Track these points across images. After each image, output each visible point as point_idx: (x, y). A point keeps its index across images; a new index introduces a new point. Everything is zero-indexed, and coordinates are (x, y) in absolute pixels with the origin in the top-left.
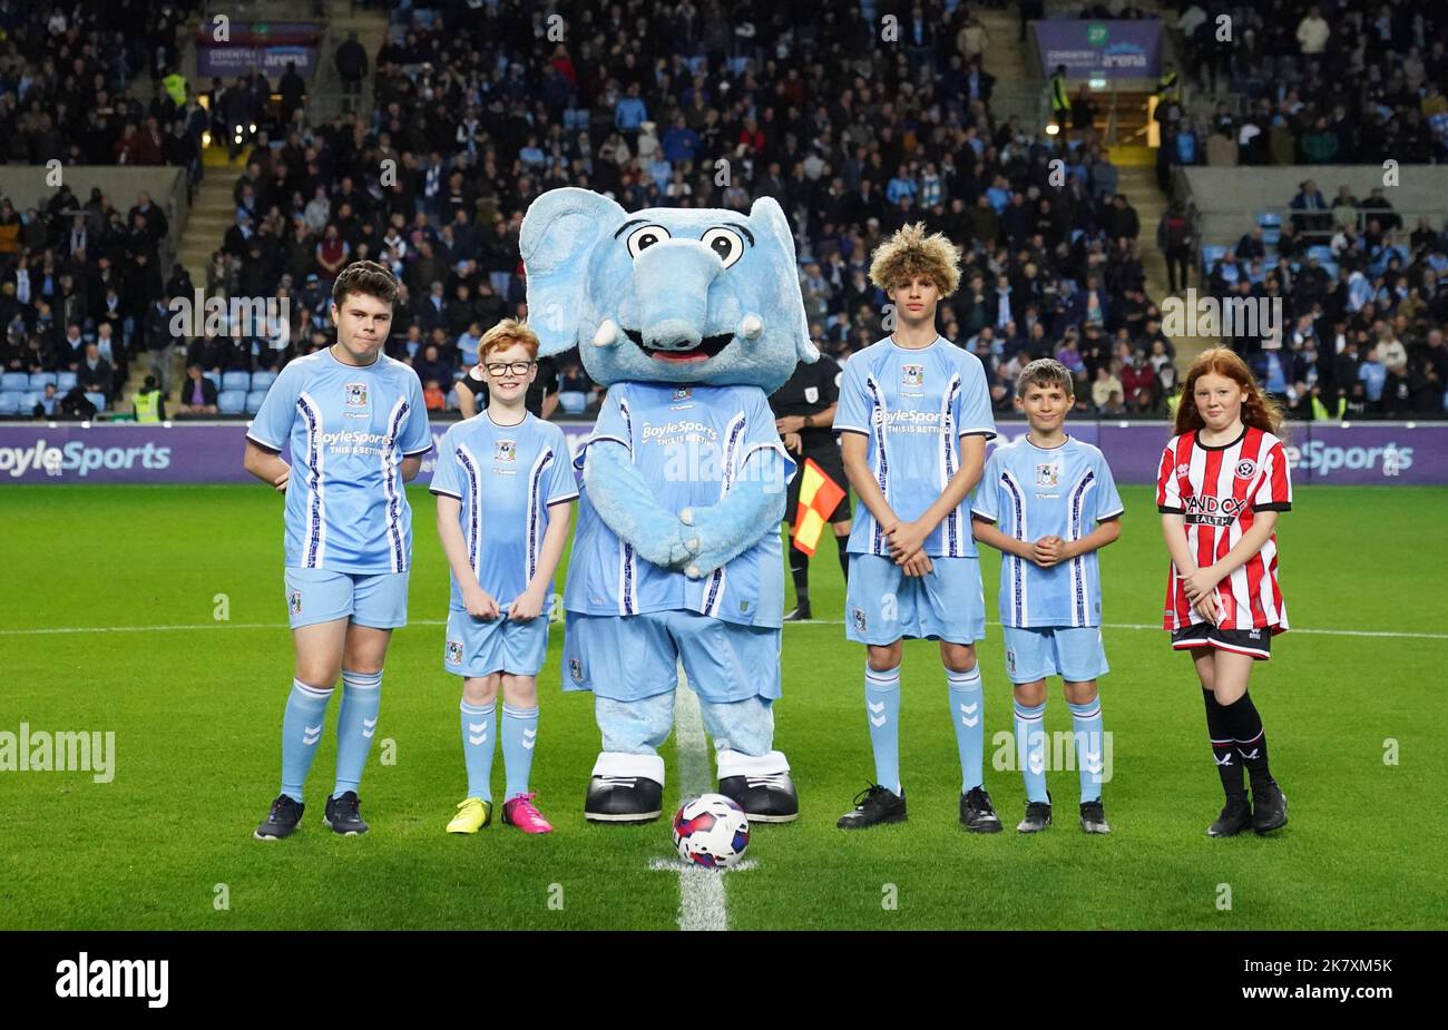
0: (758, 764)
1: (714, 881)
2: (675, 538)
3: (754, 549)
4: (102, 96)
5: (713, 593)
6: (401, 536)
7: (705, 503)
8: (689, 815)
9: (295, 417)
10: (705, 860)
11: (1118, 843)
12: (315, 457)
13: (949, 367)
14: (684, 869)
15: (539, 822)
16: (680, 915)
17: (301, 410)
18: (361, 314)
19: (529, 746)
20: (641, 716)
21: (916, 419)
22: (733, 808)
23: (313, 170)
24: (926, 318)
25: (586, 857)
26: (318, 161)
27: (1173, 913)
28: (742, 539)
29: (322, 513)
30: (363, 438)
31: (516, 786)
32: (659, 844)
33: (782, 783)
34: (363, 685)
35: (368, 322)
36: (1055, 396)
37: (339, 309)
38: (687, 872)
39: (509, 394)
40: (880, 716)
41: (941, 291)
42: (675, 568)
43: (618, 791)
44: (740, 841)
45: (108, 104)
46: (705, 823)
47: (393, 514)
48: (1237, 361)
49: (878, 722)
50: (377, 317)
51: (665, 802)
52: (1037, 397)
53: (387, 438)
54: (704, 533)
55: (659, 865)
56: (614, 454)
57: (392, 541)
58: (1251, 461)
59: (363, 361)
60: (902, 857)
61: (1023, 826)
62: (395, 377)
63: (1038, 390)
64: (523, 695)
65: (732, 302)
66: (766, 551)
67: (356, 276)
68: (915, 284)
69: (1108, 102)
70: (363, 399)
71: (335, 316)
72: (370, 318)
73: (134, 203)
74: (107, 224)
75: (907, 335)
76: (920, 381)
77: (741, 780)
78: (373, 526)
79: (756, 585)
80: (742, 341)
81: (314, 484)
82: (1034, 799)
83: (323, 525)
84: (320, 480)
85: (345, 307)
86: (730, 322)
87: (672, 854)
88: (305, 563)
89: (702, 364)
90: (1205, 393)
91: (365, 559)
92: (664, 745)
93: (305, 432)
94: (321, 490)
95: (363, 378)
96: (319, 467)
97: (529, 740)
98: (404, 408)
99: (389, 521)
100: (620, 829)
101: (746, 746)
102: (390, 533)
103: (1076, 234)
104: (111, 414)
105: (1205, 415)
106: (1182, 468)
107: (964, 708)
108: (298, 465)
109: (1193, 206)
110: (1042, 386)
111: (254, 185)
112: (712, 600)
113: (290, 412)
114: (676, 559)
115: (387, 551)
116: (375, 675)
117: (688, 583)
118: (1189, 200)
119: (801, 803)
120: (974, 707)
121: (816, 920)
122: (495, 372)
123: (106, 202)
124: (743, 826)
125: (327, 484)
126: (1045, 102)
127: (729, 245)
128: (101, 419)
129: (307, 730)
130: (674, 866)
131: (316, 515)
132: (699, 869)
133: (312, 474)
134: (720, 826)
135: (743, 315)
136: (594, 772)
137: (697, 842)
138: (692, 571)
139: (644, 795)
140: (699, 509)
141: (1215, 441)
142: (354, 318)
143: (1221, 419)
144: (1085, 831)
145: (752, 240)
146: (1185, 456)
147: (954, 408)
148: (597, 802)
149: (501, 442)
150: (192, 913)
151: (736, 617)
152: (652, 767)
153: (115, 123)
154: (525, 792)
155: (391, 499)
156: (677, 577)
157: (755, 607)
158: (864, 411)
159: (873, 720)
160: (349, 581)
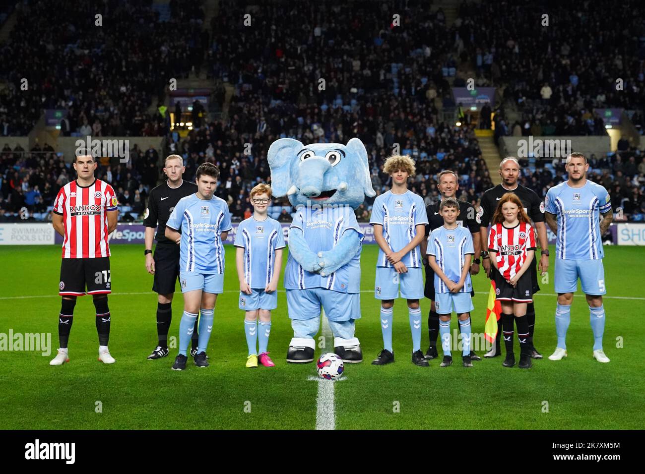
0: (348, 342)
1: (331, 384)
2: (315, 263)
3: (347, 265)
4: (138, 113)
5: (331, 281)
6: (221, 260)
7: (327, 249)
8: (322, 360)
9: (183, 218)
10: (328, 377)
11: (476, 370)
12: (191, 232)
13: (411, 201)
14: (321, 380)
15: (270, 363)
16: (317, 397)
17: (185, 216)
18: (206, 182)
19: (268, 335)
20: (307, 325)
21: (400, 219)
22: (338, 358)
23: (208, 138)
24: (403, 184)
25: (285, 375)
26: (210, 135)
27: (494, 396)
28: (341, 262)
29: (193, 252)
30: (207, 226)
31: (263, 350)
32: (312, 371)
33: (357, 349)
34: (209, 313)
35: (208, 185)
36: (453, 211)
37: (198, 180)
38: (322, 381)
39: (261, 210)
40: (386, 325)
41: (409, 174)
42: (316, 272)
43: (298, 352)
44: (340, 370)
45: (140, 116)
46: (328, 363)
47: (218, 253)
48: (517, 198)
49: (385, 327)
50: (212, 183)
51: (315, 356)
52: (447, 211)
53: (216, 226)
54: (326, 260)
55: (312, 379)
56: (296, 232)
57: (218, 262)
58: (524, 233)
59: (207, 198)
60: (399, 376)
61: (442, 364)
62: (219, 204)
63: (447, 208)
64: (266, 317)
65: (335, 178)
66: (351, 266)
67: (204, 168)
68: (400, 171)
69: (477, 115)
70: (207, 212)
71: (197, 182)
72: (209, 183)
73: (148, 148)
74: (139, 156)
75: (396, 189)
76: (401, 206)
77: (342, 348)
78: (212, 257)
79: (347, 278)
80: (340, 192)
81: (191, 242)
82: (446, 354)
83: (193, 257)
84: (193, 240)
85: (200, 179)
86: (335, 185)
87: (316, 374)
88: (187, 269)
89: (326, 200)
90: (506, 209)
91: (209, 269)
92: (316, 336)
93: (187, 223)
94: (193, 244)
95: (207, 204)
96: (192, 236)
97: (268, 333)
98: (222, 215)
99: (217, 255)
100: (298, 365)
101: (344, 336)
102: (217, 260)
103: (467, 159)
104: (139, 220)
105: (506, 217)
106: (499, 235)
107: (415, 322)
108: (185, 235)
109: (506, 150)
110: (449, 207)
111: (188, 143)
112: (331, 284)
113: (181, 217)
114: (316, 270)
115: (216, 266)
116: (212, 310)
117: (322, 278)
118: (505, 148)
119: (363, 356)
120: (419, 321)
121: (366, 399)
122: (257, 202)
123: (138, 149)
124: (341, 365)
125: (195, 242)
126: (456, 115)
127: (335, 157)
128: (136, 222)
129: (189, 329)
130: (317, 379)
131: (191, 253)
132: (325, 380)
133: (190, 238)
134: (333, 364)
135: (340, 183)
136: (290, 345)
137: (325, 370)
138: (323, 274)
139: (308, 353)
140: (324, 252)
141: (510, 226)
142: (203, 184)
143: (512, 218)
144: (464, 366)
145: (344, 155)
146: (500, 232)
147: (414, 215)
148: (291, 356)
149: (258, 227)
150: (141, 396)
151: (340, 289)
152: (311, 343)
153: (142, 122)
154: (265, 352)
155: (218, 247)
156: (317, 276)
157: (347, 286)
158: (381, 217)
159: (383, 326)
160: (203, 276)
